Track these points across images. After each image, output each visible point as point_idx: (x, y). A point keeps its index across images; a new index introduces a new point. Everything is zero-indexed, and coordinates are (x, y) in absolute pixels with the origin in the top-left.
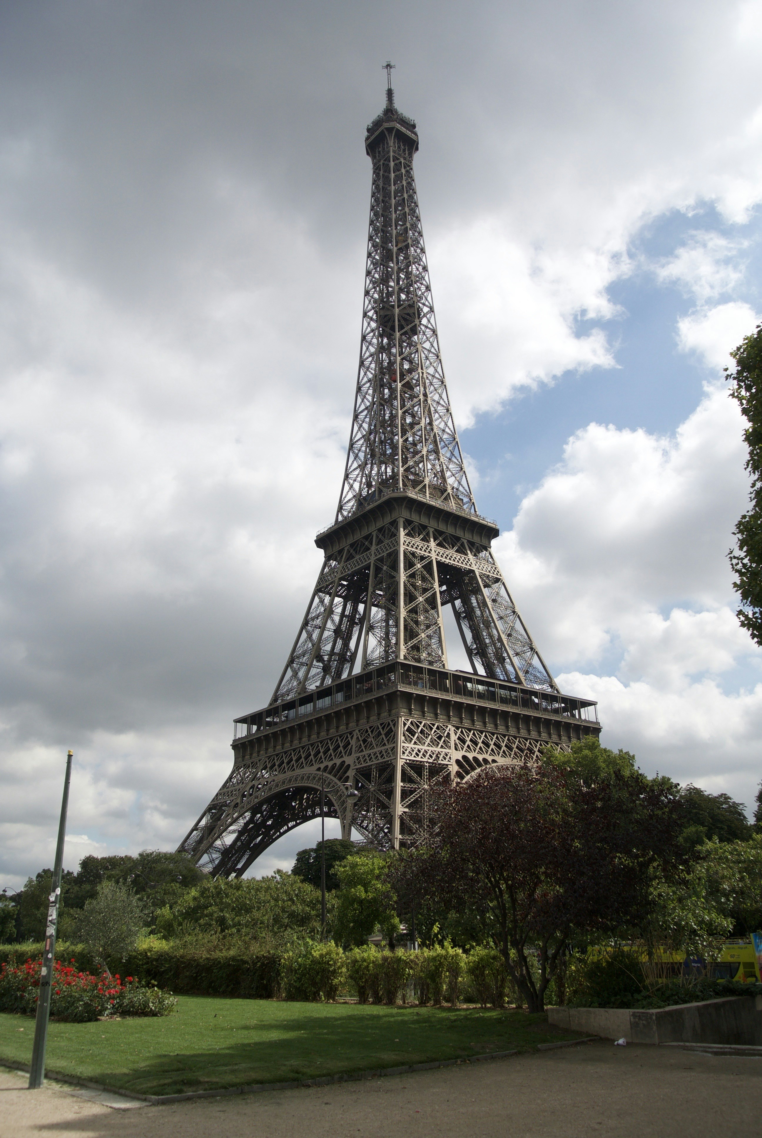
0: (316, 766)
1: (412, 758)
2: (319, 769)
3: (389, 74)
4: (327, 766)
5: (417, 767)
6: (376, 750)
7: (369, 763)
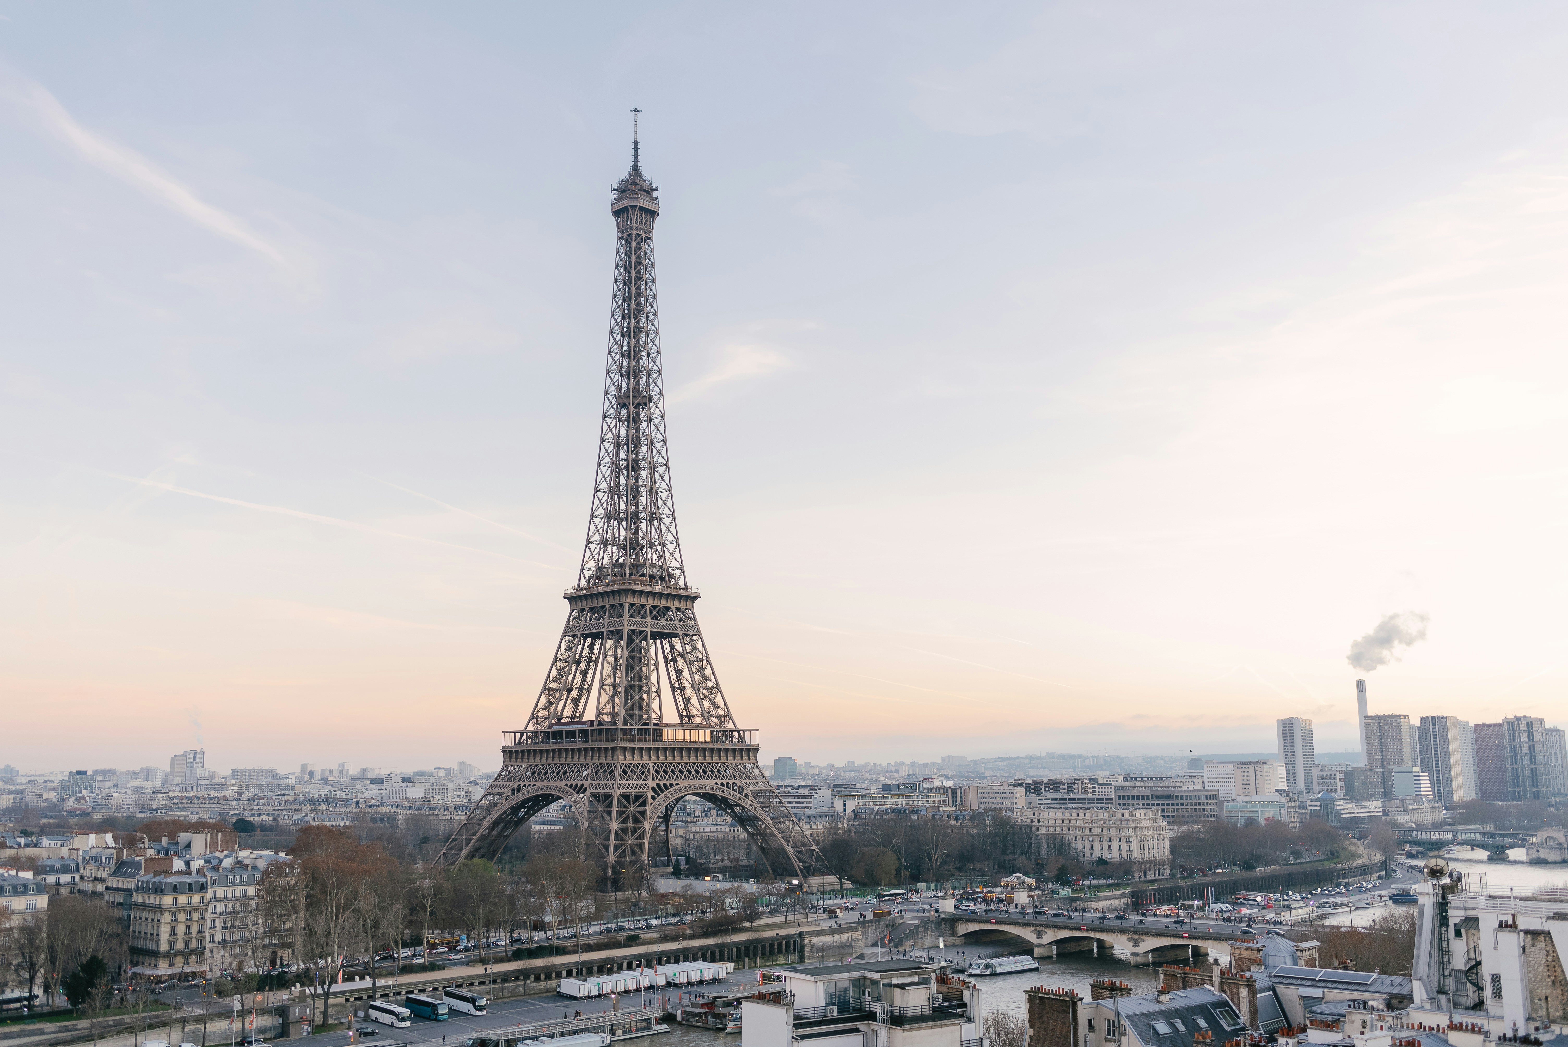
0: (565, 782)
1: (624, 791)
2: (566, 785)
3: (636, 117)
4: (572, 785)
5: (626, 797)
6: (603, 782)
7: (599, 791)
